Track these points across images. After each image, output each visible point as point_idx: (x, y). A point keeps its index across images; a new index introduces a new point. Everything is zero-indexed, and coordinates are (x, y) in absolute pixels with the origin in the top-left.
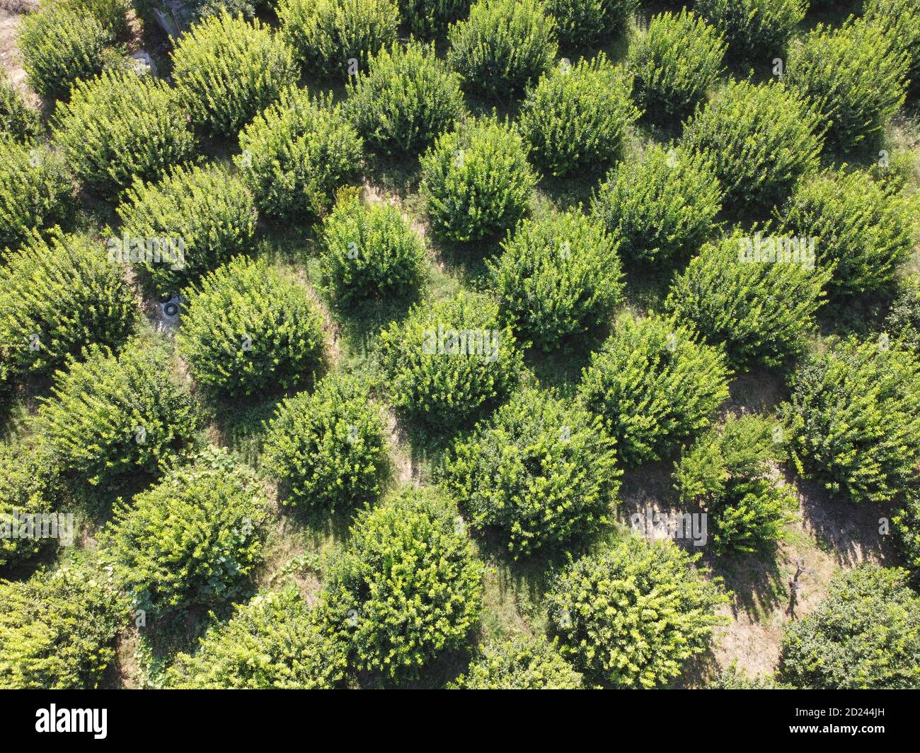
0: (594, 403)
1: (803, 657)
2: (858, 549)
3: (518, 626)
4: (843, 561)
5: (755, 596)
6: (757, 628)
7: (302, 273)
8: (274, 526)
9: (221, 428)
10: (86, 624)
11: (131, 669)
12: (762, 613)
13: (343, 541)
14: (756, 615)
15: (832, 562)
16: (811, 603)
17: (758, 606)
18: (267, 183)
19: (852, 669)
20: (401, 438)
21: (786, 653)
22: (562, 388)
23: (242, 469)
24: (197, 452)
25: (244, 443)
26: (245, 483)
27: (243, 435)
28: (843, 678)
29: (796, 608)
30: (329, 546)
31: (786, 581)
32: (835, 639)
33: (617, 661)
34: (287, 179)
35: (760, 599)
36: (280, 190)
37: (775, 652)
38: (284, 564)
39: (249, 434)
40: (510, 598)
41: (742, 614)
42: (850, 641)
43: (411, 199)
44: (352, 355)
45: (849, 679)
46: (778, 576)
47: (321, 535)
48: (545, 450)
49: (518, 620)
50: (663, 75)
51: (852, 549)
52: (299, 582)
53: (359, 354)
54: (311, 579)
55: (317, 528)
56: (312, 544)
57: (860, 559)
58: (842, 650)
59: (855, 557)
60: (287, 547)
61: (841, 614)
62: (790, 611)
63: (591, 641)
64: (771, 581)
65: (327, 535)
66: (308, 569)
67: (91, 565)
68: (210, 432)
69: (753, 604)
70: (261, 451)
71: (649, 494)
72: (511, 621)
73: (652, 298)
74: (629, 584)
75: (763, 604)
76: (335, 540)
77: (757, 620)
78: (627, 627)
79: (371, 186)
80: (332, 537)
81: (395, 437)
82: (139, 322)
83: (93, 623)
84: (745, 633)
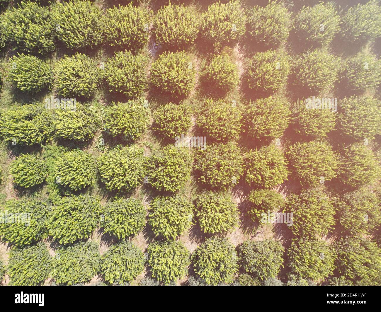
0: (246, 160)
1: (245, 248)
2: (281, 237)
3: (188, 195)
4: (275, 237)
5: (248, 228)
6: (242, 235)
7: (199, 61)
8: (147, 131)
9: (149, 94)
10: (92, 126)
11: (96, 140)
12: (246, 233)
13: (161, 146)
14: (244, 232)
15: (272, 235)
16: (259, 239)
17: (246, 231)
18: (207, 29)
19: (252, 259)
20: (193, 130)
21: (242, 245)
22: (244, 148)
23: (148, 110)
24: (140, 97)
25: (153, 103)
26: (147, 114)
27: (154, 100)
28: (248, 259)
29: (254, 237)
30: (157, 145)
31: (258, 231)
32: (255, 251)
33: (202, 221)
34: (213, 33)
35: (248, 229)
36: (209, 35)
37: (241, 242)
38: (144, 141)
39: (156, 101)
40: (191, 188)
41: (241, 230)
42: (257, 254)
43: (247, 59)
44: (195, 99)
45: (249, 260)
46: (257, 228)
47: (157, 141)
48: (223, 165)
49: (189, 194)
50: (353, 77)
51: (280, 236)
52: (145, 148)
53: (198, 100)
54: (148, 149)
55: (157, 138)
56: (154, 141)
57: (279, 239)
58: (253, 254)
59: (279, 238)
60: (148, 137)
61: (260, 248)
62: (253, 237)
63: (200, 212)
64: (254, 228)
65: (159, 142)
66: (149, 147)
67: (99, 108)
68: (146, 94)
69: (246, 230)
70: (156, 109)
71: (243, 189)
72: (187, 193)
73: (288, 141)
74: (218, 209)
75: (248, 231)
76: (160, 144)
77: (244, 233)
78: (210, 216)
79: (239, 45)
80: (159, 143)
81: (192, 129)
82: (146, 46)
83: (93, 127)
84: (238, 233)
